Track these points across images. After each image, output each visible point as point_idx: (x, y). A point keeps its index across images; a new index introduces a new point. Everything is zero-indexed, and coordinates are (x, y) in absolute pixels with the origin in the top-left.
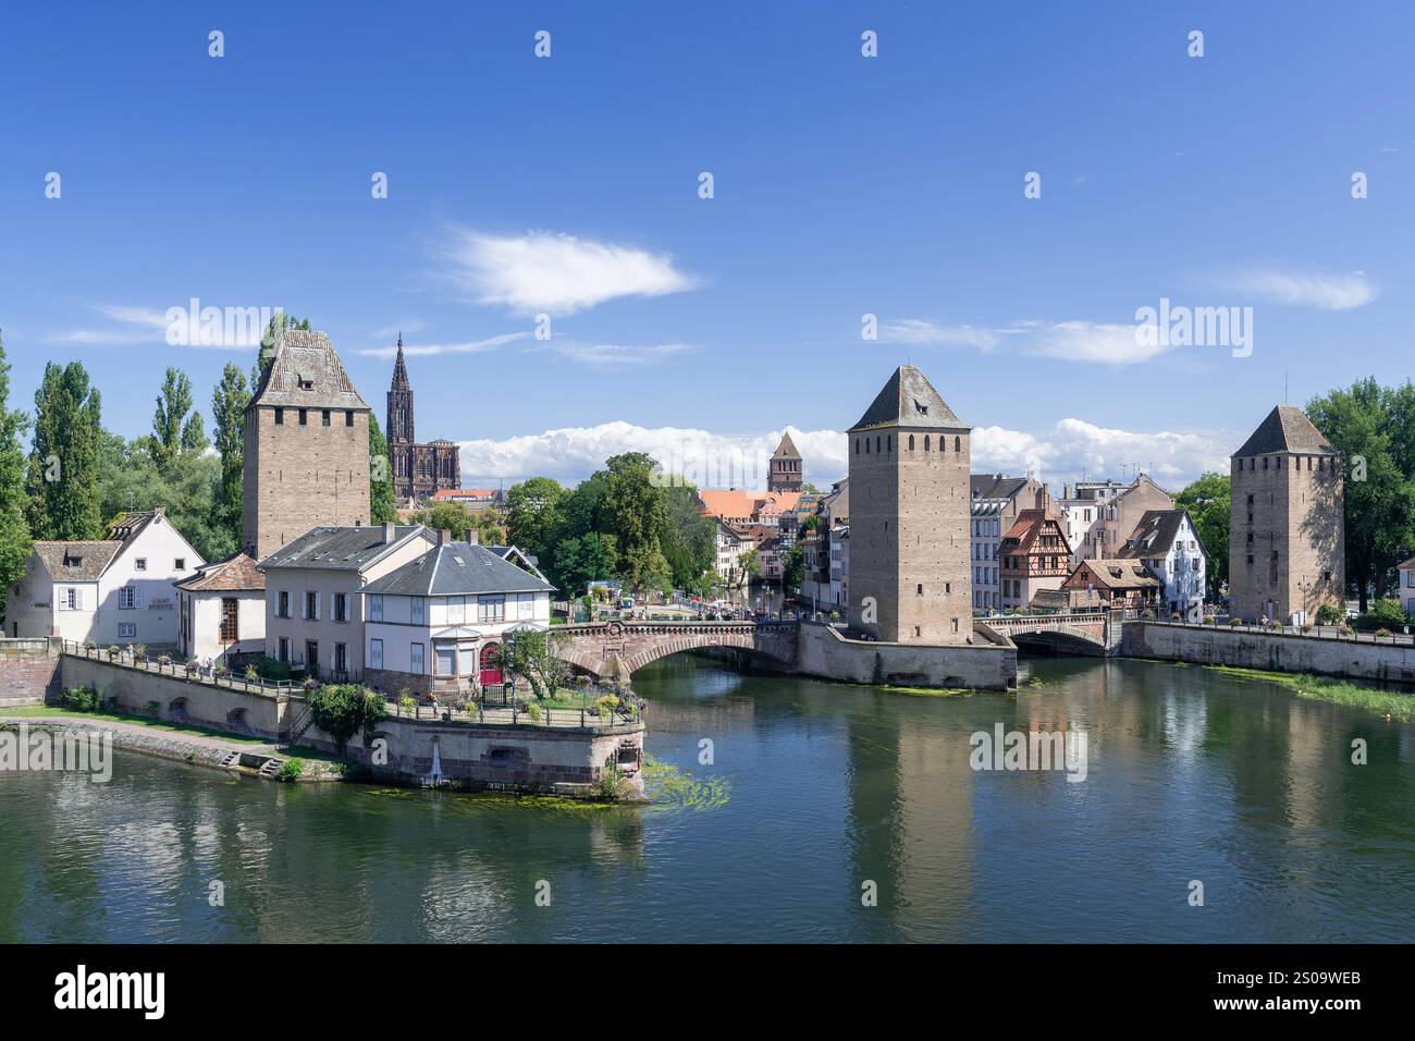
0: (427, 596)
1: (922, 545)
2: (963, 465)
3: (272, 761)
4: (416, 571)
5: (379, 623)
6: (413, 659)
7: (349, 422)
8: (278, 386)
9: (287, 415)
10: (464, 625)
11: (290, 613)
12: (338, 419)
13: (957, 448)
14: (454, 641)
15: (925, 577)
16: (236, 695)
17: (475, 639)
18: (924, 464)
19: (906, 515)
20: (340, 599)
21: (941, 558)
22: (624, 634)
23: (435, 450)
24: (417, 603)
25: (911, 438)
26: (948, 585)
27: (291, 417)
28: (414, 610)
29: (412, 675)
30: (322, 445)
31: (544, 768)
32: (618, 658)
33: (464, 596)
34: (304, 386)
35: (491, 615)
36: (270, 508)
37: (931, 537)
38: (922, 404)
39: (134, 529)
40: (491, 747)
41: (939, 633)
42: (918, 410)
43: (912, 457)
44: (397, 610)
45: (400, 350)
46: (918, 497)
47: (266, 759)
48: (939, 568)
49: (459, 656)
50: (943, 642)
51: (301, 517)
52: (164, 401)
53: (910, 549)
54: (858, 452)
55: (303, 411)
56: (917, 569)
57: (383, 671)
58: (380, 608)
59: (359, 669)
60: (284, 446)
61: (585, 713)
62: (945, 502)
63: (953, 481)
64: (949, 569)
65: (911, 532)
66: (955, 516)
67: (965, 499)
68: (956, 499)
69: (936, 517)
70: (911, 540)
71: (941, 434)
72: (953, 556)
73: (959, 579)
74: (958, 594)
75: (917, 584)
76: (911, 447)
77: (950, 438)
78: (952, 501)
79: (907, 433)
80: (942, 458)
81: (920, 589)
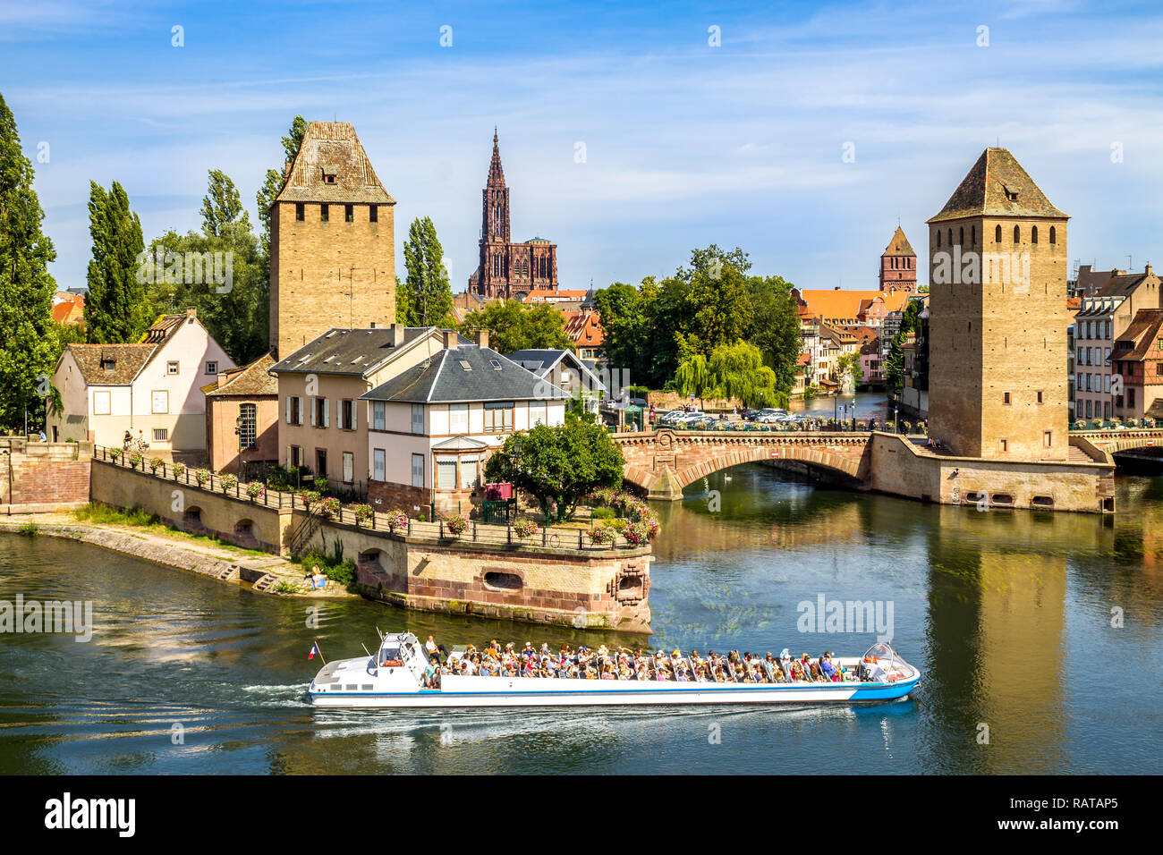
0: (426, 404)
1: (1009, 348)
2: (1058, 258)
3: (267, 577)
4: (420, 375)
5: (382, 431)
6: (414, 470)
7: (374, 218)
8: (300, 180)
9: (309, 209)
10: (469, 435)
11: (301, 421)
12: (361, 213)
13: (1052, 240)
14: (456, 452)
15: (1014, 384)
16: (242, 506)
17: (480, 451)
19: (991, 315)
20: (347, 404)
21: (1033, 364)
22: (676, 444)
23: (532, 250)
24: (418, 411)
25: (998, 229)
26: (1040, 394)
27: (312, 212)
28: (414, 419)
29: (414, 489)
30: (345, 243)
31: (539, 593)
32: (669, 471)
33: (468, 403)
34: (327, 181)
35: (499, 423)
36: (292, 309)
37: (1022, 339)
38: (1012, 189)
39: (168, 332)
40: (483, 569)
41: (1029, 448)
42: (1008, 197)
43: (999, 250)
44: (398, 418)
45: (496, 146)
47: (264, 574)
48: (1030, 374)
49: (462, 468)
50: (1033, 457)
51: (323, 319)
52: (214, 204)
53: (996, 353)
54: (939, 245)
55: (325, 207)
56: (1003, 377)
57: (385, 483)
58: (383, 416)
59: (364, 481)
60: (305, 243)
61: (584, 534)
62: (1037, 300)
63: (1046, 277)
64: (1042, 375)
65: (997, 334)
66: (1049, 317)
67: (1061, 297)
68: (1050, 297)
69: (1027, 317)
70: (997, 344)
71: (1033, 224)
72: (1046, 361)
73: (1053, 387)
74: (1052, 404)
75: (1003, 393)
76: (998, 238)
77: (1043, 228)
78: (1046, 299)
79: (993, 223)
80: (1034, 251)
81: (1007, 398)
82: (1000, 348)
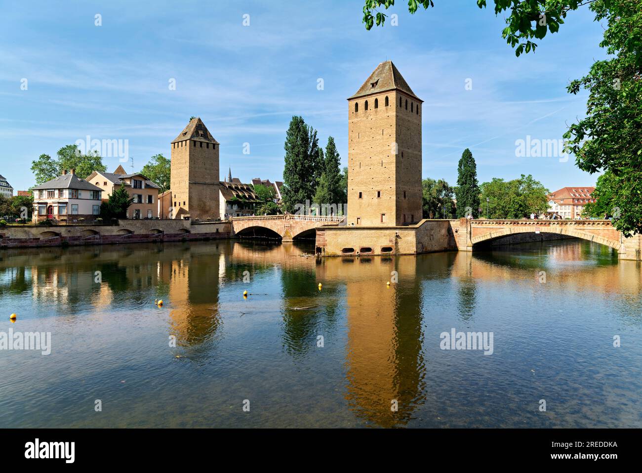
1: (362, 168)
2: (390, 114)
10: (44, 199)
13: (387, 104)
15: (364, 187)
18: (365, 118)
21: (375, 176)
26: (379, 193)
32: (289, 230)
33: (43, 189)
37: (369, 163)
41: (372, 223)
43: (356, 116)
46: (360, 140)
48: (373, 182)
53: (355, 171)
55: (178, 143)
56: (358, 184)
60: (175, 155)
62: (378, 140)
63: (384, 126)
64: (380, 182)
65: (355, 161)
66: (385, 148)
67: (392, 136)
68: (385, 137)
69: (372, 150)
70: (355, 166)
71: (376, 97)
72: (383, 173)
73: (387, 188)
74: (386, 198)
75: (359, 192)
76: (357, 110)
77: (381, 98)
78: (383, 139)
79: (354, 102)
80: (376, 113)
81: (360, 195)
82: (357, 168)
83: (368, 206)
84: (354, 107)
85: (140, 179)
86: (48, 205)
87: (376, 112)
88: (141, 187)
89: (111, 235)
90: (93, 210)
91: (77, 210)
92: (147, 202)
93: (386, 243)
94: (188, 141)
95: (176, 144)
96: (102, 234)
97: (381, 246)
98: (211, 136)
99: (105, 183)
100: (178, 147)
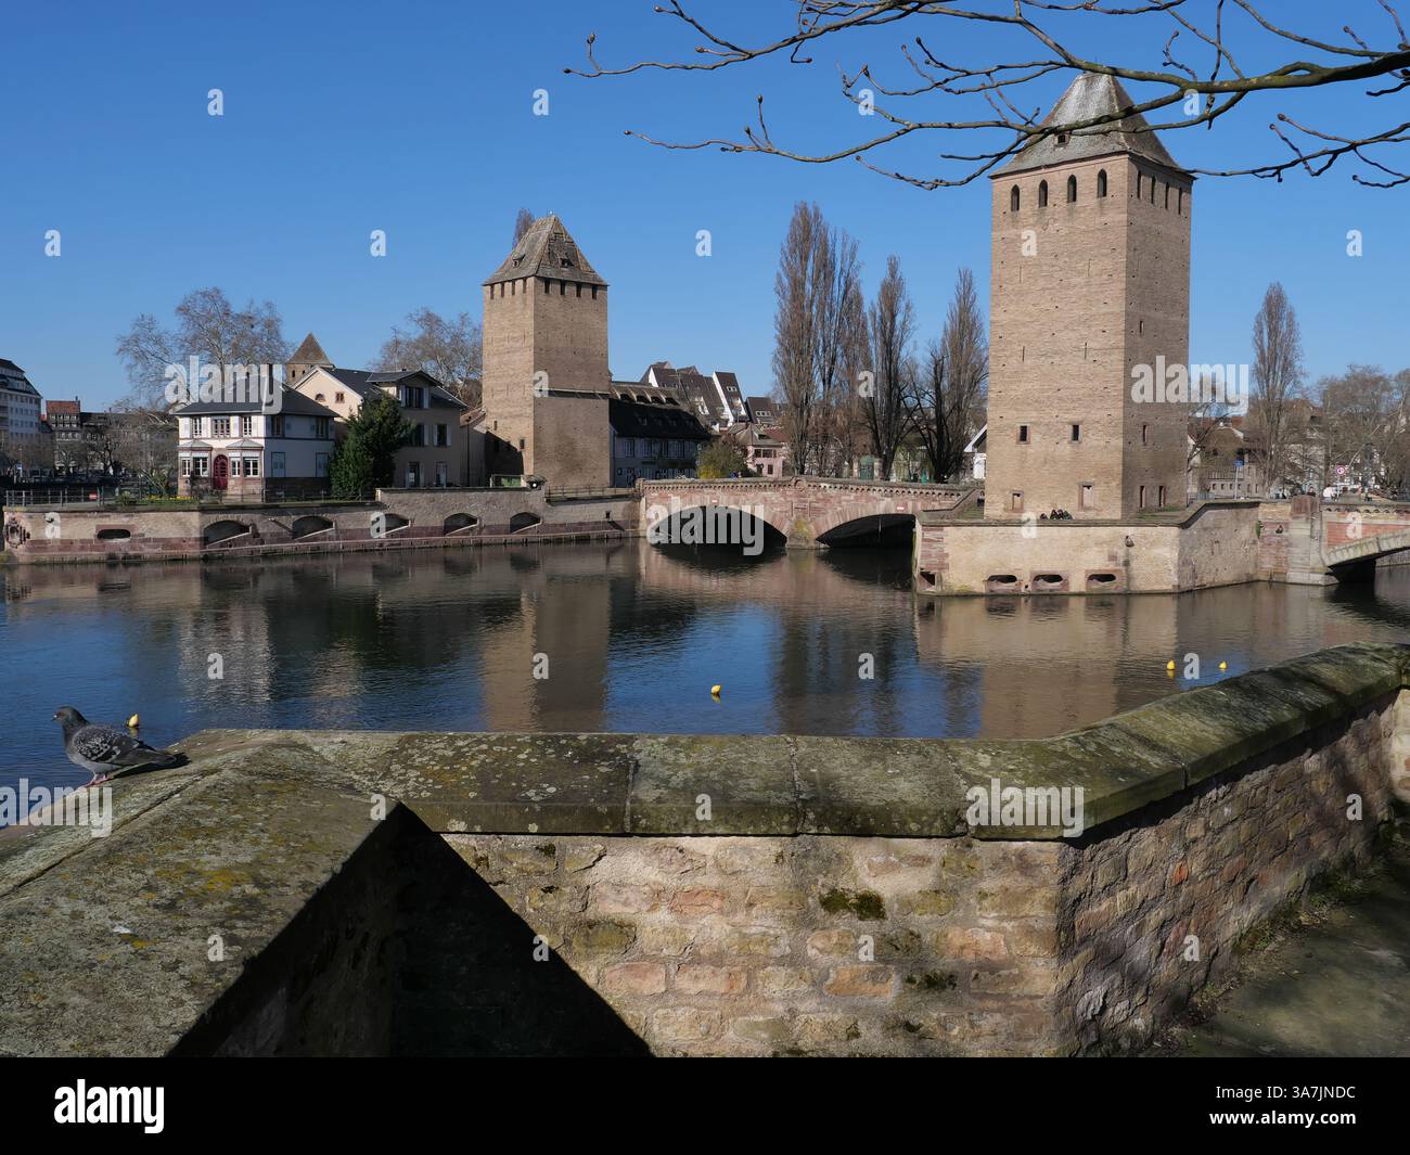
1: (1028, 362)
2: (1112, 218)
7: (524, 290)
10: (202, 439)
13: (1103, 191)
15: (1034, 414)
18: (1039, 229)
19: (1002, 316)
21: (1065, 382)
26: (1076, 428)
30: (511, 312)
32: (803, 518)
37: (1050, 347)
43: (1015, 222)
48: (1060, 398)
53: (1009, 370)
55: (503, 286)
56: (1018, 403)
62: (1075, 286)
63: (1091, 249)
64: (1080, 399)
65: (1011, 343)
66: (1094, 310)
67: (1114, 277)
68: (1097, 280)
69: (1057, 313)
70: (1011, 356)
71: (1070, 173)
72: (1087, 377)
73: (1098, 417)
74: (1095, 443)
75: (1019, 425)
76: (1016, 205)
77: (1087, 175)
78: (1088, 284)
79: (1006, 185)
80: (1069, 215)
81: (1024, 434)
82: (1014, 362)
83: (1045, 462)
84: (1008, 198)
85: (420, 384)
86: (215, 454)
87: (1071, 212)
88: (420, 406)
89: (362, 530)
90: (318, 466)
91: (282, 466)
92: (436, 442)
93: (1101, 564)
94: (531, 281)
95: (498, 287)
96: (342, 526)
97: (1087, 571)
98: (587, 264)
99: (340, 397)
100: (503, 295)
